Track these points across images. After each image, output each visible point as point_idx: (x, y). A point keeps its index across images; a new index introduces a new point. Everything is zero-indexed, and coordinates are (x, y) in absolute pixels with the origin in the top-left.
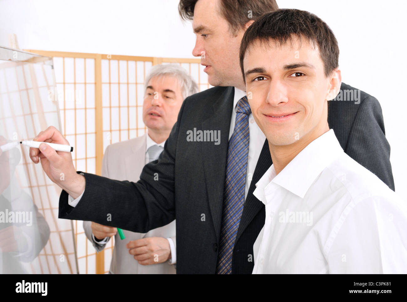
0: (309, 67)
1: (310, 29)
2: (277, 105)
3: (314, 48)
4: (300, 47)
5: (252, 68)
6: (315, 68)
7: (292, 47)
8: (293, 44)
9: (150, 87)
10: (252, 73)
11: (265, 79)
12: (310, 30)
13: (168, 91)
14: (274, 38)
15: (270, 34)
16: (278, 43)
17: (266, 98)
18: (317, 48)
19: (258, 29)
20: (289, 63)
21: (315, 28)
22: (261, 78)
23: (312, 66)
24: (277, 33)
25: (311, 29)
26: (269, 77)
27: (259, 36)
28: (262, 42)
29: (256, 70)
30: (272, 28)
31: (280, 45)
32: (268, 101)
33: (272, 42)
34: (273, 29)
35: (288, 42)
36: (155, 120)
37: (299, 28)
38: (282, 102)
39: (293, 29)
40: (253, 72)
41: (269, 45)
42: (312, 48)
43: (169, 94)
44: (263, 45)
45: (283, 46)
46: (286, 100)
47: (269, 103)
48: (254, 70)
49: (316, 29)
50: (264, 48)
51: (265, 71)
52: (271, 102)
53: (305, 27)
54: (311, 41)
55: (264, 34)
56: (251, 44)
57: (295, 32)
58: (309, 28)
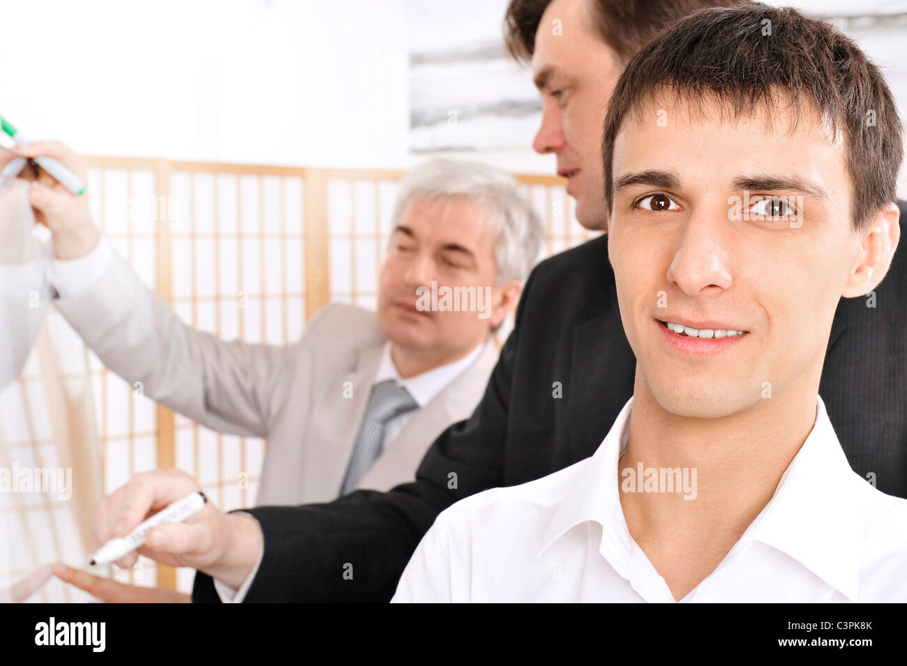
0: (808, 192)
1: (829, 78)
2: (697, 292)
3: (831, 137)
4: (793, 129)
5: (639, 169)
6: (827, 197)
7: (769, 126)
8: (773, 116)
9: (406, 231)
10: (637, 184)
11: (673, 206)
12: (827, 82)
13: (454, 247)
14: (718, 89)
15: (709, 77)
16: (729, 106)
17: (670, 265)
18: (841, 138)
19: (675, 57)
20: (751, 173)
21: (843, 78)
22: (662, 203)
23: (820, 191)
24: (729, 78)
25: (832, 79)
26: (687, 203)
27: (675, 78)
28: (683, 99)
29: (649, 178)
30: (717, 61)
31: (733, 115)
32: (672, 276)
33: (710, 102)
34: (720, 65)
35: (760, 108)
36: (414, 322)
37: (796, 70)
38: (712, 286)
39: (779, 72)
40: (642, 182)
41: (700, 110)
42: (826, 138)
43: (455, 256)
44: (684, 104)
45: (743, 119)
46: (725, 278)
47: (675, 282)
48: (642, 177)
49: (848, 80)
50: (684, 114)
51: (678, 185)
52: (682, 281)
53: (815, 71)
54: (826, 114)
55: (691, 74)
56: (648, 95)
57: (784, 80)
58: (826, 76)
